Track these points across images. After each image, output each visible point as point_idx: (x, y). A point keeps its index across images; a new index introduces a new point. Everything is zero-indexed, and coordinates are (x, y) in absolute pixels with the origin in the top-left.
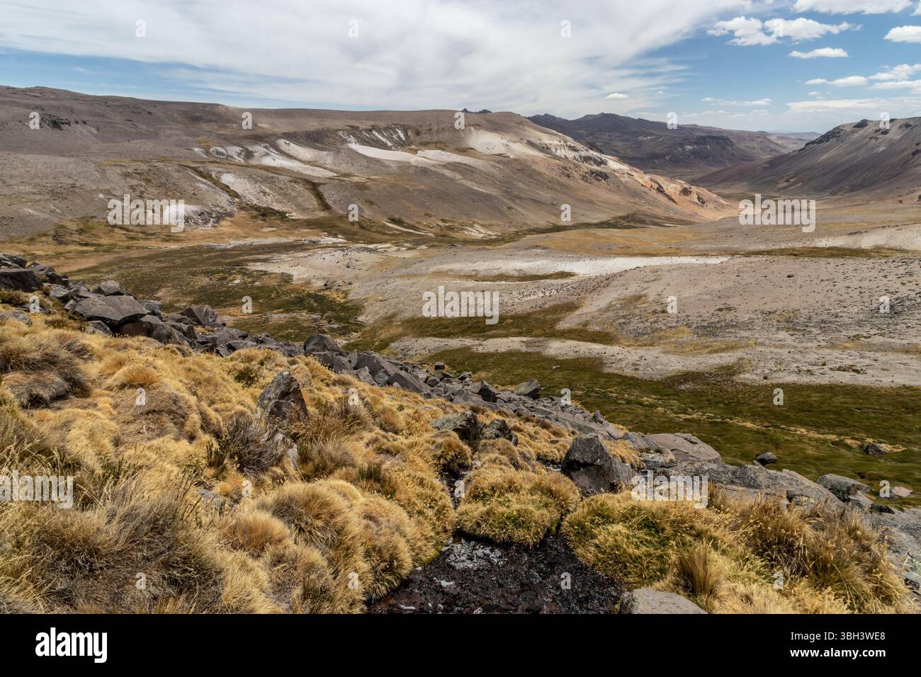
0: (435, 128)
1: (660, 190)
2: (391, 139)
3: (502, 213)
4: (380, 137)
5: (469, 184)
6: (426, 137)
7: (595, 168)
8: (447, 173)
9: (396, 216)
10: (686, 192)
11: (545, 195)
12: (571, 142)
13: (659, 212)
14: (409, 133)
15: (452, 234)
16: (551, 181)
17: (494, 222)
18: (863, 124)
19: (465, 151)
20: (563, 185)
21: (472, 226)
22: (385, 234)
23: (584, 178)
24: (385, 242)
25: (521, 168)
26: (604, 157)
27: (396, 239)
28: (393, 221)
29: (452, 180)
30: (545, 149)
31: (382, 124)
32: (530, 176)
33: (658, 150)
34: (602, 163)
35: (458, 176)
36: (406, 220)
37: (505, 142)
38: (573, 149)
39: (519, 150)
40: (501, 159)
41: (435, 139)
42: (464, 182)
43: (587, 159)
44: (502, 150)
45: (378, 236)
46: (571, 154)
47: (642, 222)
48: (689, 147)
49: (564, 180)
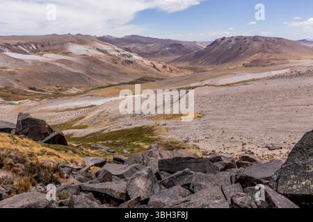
0: (51, 44)
1: (154, 67)
2: (29, 49)
3: (86, 81)
4: (22, 48)
5: (69, 69)
6: (47, 48)
7: (128, 59)
8: (58, 64)
9: (32, 86)
10: (164, 67)
11: (105, 72)
12: (116, 48)
13: (154, 76)
14: (38, 46)
15: (61, 92)
16: (108, 65)
17: (82, 85)
18: (223, 39)
19: (67, 54)
20: (113, 67)
21: (71, 88)
22: (26, 95)
23: (122, 63)
24: (26, 99)
25: (94, 60)
26: (131, 54)
27: (32, 97)
28: (30, 88)
29: (61, 67)
30: (104, 52)
31: (23, 42)
32: (98, 63)
33: (155, 50)
34: (130, 56)
35: (64, 66)
36: (37, 88)
37: (86, 49)
38: (118, 51)
39: (93, 52)
40: (85, 57)
41: (52, 48)
42: (67, 68)
43: (124, 55)
44: (85, 53)
45: (22, 97)
46: (116, 54)
47: (147, 81)
48: (167, 48)
49: (114, 65)
